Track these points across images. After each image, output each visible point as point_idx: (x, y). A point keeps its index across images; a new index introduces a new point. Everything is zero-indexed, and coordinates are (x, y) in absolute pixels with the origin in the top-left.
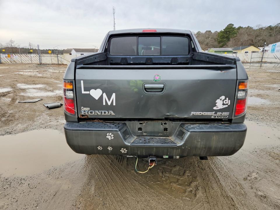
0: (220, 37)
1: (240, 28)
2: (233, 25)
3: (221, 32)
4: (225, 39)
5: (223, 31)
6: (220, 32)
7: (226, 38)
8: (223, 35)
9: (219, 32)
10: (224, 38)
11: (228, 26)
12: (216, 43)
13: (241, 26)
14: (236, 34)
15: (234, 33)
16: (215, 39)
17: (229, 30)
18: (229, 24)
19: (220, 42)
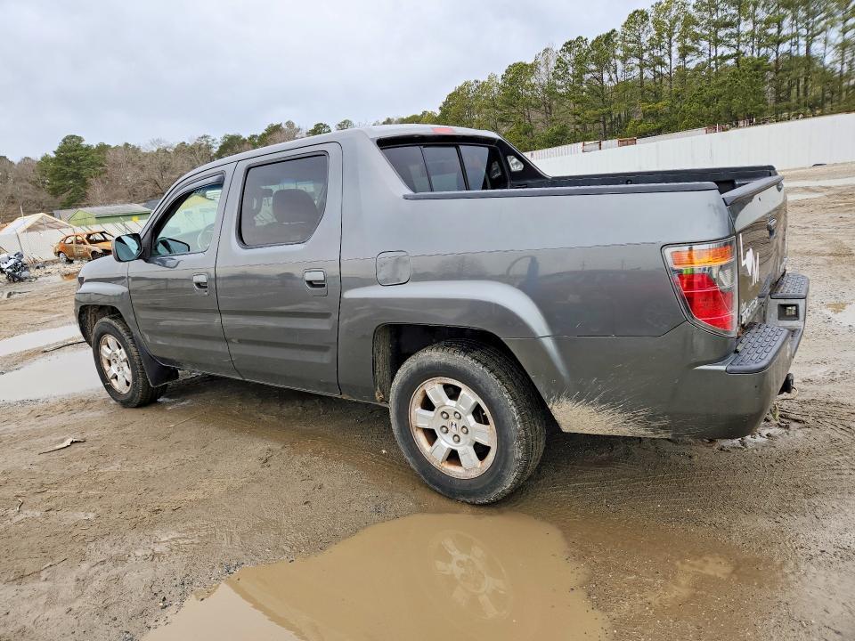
0: (52, 175)
1: (103, 148)
2: (80, 139)
3: (46, 159)
4: (71, 182)
5: (54, 156)
6: (42, 159)
7: (72, 178)
8: (61, 169)
9: (39, 159)
10: (64, 177)
11: (64, 140)
12: (44, 196)
13: (106, 144)
14: (101, 165)
15: (92, 163)
16: (34, 183)
17: (72, 153)
18: (67, 137)
19: (55, 192)
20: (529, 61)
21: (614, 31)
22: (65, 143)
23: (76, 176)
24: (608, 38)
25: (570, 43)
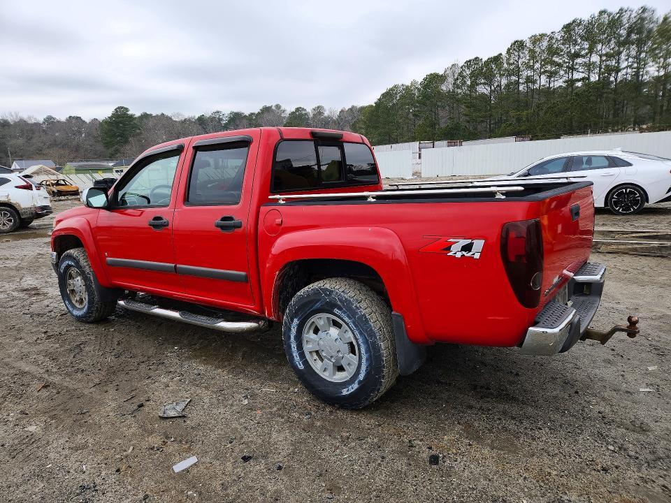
1: (145, 116)
2: (127, 109)
3: (105, 122)
4: (118, 139)
5: (109, 119)
7: (119, 136)
8: (112, 130)
9: (102, 121)
10: (114, 136)
11: (116, 109)
12: (100, 147)
13: (149, 113)
14: (139, 129)
15: (133, 127)
16: (96, 138)
17: (120, 119)
18: (119, 108)
19: (107, 145)
20: (441, 72)
21: (501, 54)
22: (117, 112)
23: (121, 135)
24: (497, 59)
25: (470, 61)
